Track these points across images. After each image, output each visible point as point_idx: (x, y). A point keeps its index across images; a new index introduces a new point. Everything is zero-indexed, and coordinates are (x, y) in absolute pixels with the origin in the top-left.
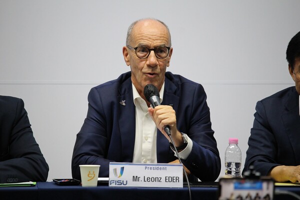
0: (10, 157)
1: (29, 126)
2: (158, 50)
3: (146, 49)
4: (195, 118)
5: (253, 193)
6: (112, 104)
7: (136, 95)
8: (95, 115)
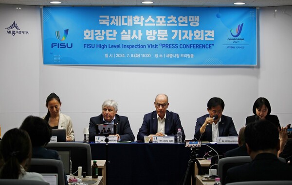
0: (124, 134)
1: (129, 125)
2: (163, 105)
3: (160, 105)
4: (177, 123)
5: (195, 145)
6: (150, 120)
7: (158, 116)
8: (145, 123)
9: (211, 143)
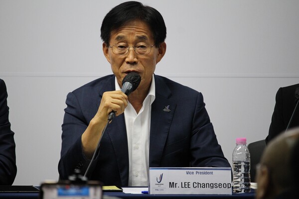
9: (126, 191)
